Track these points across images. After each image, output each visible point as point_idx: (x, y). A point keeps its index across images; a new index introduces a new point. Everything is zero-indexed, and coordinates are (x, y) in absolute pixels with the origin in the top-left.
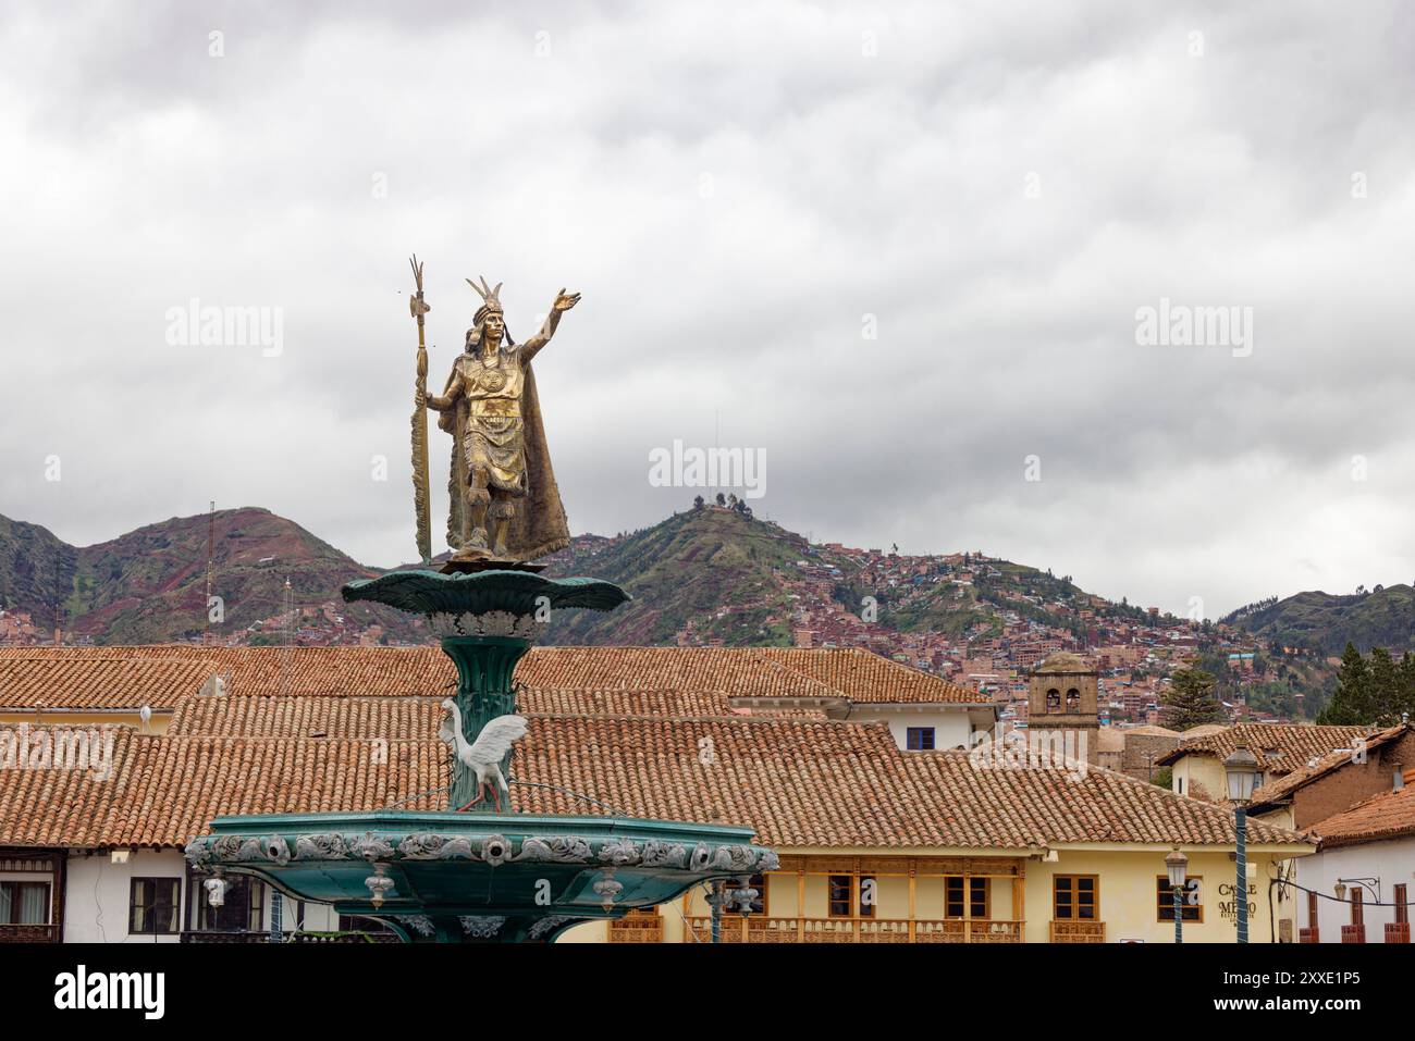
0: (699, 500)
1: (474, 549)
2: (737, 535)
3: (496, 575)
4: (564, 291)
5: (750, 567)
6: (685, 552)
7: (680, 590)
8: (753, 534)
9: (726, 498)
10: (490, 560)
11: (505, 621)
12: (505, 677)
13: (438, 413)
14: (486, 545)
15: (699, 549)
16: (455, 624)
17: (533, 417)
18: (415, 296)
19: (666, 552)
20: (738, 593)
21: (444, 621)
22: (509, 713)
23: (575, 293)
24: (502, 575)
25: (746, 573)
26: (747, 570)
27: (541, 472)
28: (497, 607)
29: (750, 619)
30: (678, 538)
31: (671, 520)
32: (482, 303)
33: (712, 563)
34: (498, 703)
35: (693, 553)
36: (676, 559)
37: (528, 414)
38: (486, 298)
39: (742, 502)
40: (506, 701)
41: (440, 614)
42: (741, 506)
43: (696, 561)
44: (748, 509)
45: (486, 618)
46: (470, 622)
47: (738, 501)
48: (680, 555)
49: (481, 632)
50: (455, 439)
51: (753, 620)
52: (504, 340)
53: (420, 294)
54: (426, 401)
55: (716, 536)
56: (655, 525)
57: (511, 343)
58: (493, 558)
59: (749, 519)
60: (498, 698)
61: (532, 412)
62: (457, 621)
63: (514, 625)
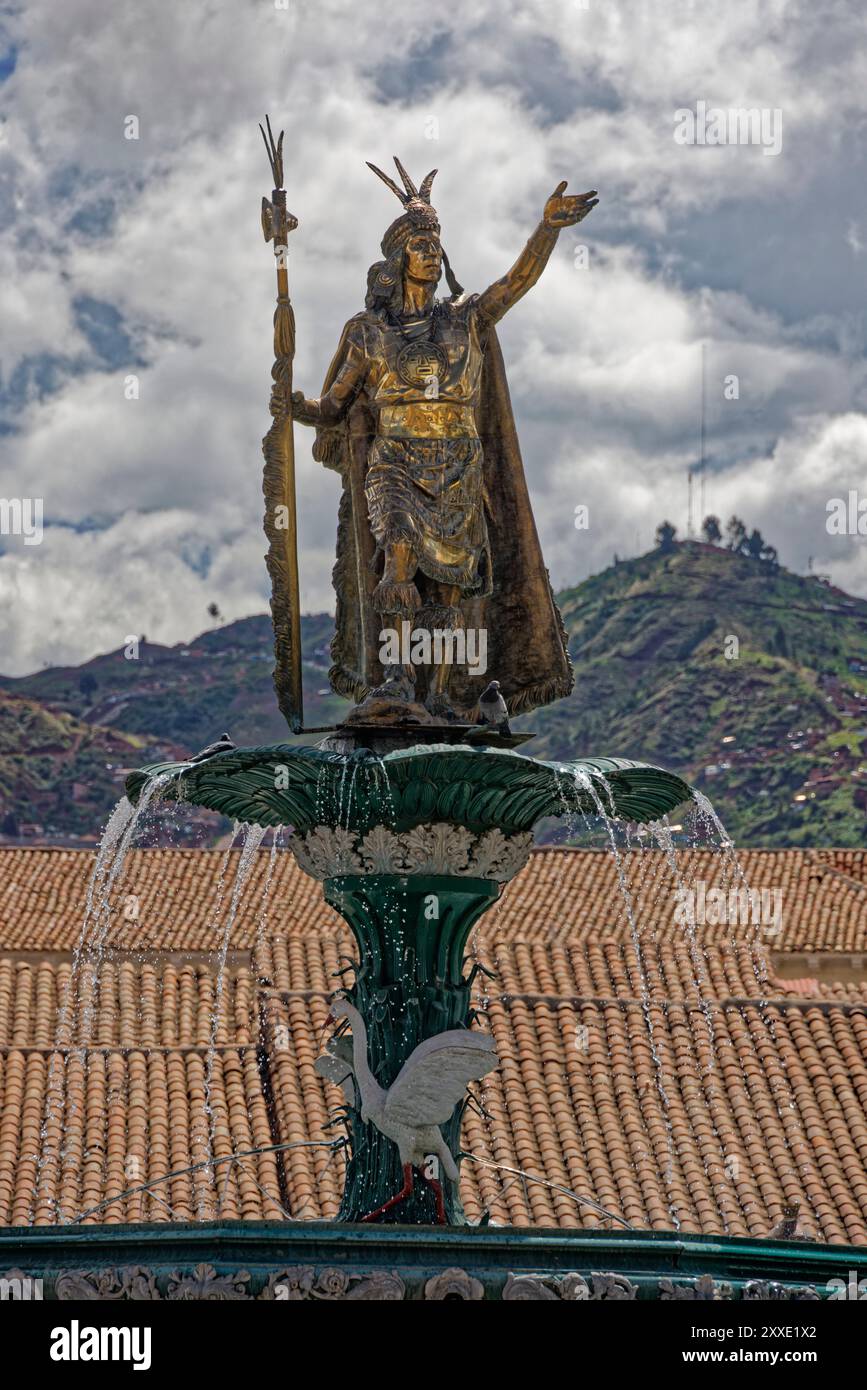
0: (667, 530)
1: (392, 702)
2: (747, 603)
3: (440, 755)
4: (564, 185)
5: (776, 669)
6: (638, 640)
7: (627, 721)
8: (780, 602)
9: (723, 527)
10: (424, 722)
11: (453, 843)
12: (451, 954)
13: (314, 429)
14: (412, 695)
15: (667, 633)
16: (354, 850)
17: (500, 437)
18: (270, 199)
19: (598, 640)
20: (750, 726)
21: (333, 844)
22: (458, 1026)
23: (584, 191)
24: (450, 754)
25: (766, 685)
26: (765, 678)
27: (516, 547)
28: (437, 817)
29: (775, 780)
30: (622, 612)
31: (608, 574)
32: (400, 210)
33: (693, 664)
34: (438, 1006)
35: (655, 641)
36: (618, 654)
37: (492, 430)
38: (406, 200)
39: (756, 534)
40: (452, 1002)
41: (323, 831)
42: (755, 542)
43: (663, 659)
44: (770, 550)
45: (415, 839)
46: (381, 844)
47: (749, 533)
48: (627, 647)
49: (405, 866)
50: (345, 480)
51: (781, 784)
52: (443, 284)
53: (279, 197)
54: (288, 405)
55: (702, 606)
56: (574, 584)
57: (457, 290)
58: (427, 720)
59: (772, 569)
60: (439, 997)
61: (499, 427)
62: (357, 843)
63: (470, 852)
